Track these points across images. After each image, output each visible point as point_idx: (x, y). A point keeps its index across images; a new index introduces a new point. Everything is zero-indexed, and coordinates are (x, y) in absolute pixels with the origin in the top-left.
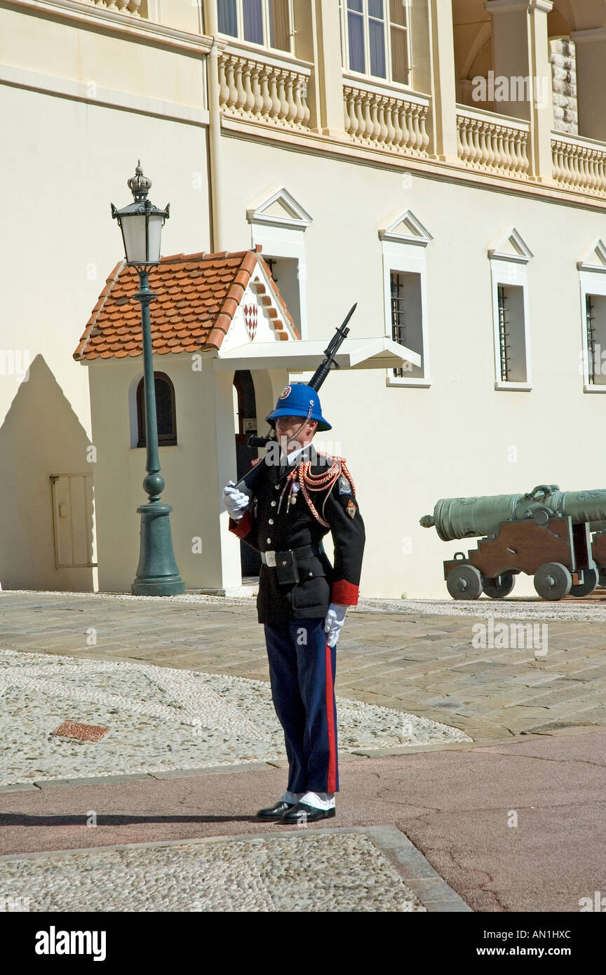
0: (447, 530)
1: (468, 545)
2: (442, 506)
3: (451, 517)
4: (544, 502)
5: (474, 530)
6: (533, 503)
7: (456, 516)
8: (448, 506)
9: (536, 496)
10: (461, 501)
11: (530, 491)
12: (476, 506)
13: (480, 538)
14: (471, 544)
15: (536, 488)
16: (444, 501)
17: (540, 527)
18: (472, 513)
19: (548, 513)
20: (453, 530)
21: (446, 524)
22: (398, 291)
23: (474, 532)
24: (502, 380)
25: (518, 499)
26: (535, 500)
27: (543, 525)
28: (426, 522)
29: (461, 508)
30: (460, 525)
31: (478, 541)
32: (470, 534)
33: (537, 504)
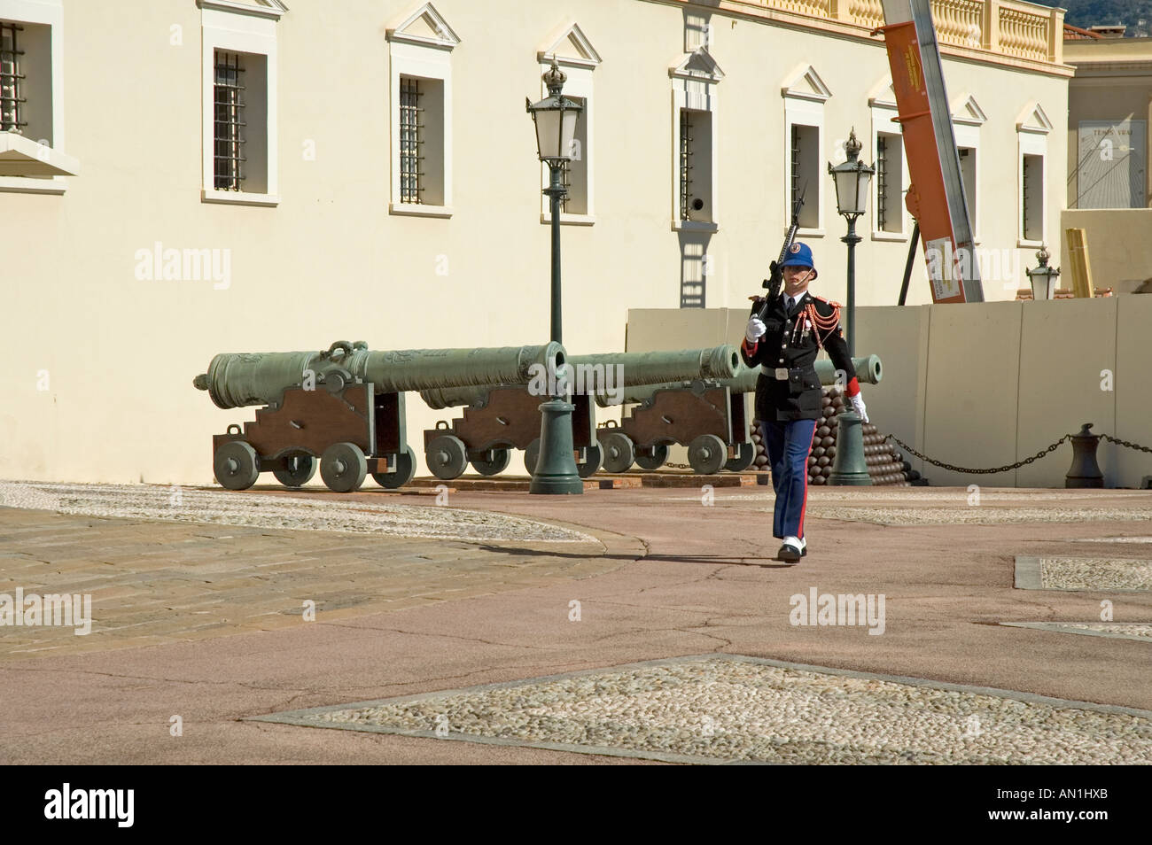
0: (223, 394)
1: (246, 415)
2: (220, 362)
3: (228, 376)
4: (342, 363)
5: (256, 397)
6: (328, 365)
7: (234, 377)
8: (225, 362)
9: (334, 355)
10: (243, 358)
11: (327, 349)
12: (260, 364)
13: (260, 407)
14: (248, 414)
15: (335, 343)
16: (222, 356)
17: (334, 395)
18: (254, 373)
19: (344, 377)
20: (230, 395)
21: (221, 387)
22: (237, 77)
23: (256, 399)
24: (402, 202)
25: (311, 358)
26: (333, 360)
27: (336, 393)
28: (201, 383)
29: (241, 368)
30: (239, 389)
31: (257, 411)
32: (250, 401)
33: (334, 366)
